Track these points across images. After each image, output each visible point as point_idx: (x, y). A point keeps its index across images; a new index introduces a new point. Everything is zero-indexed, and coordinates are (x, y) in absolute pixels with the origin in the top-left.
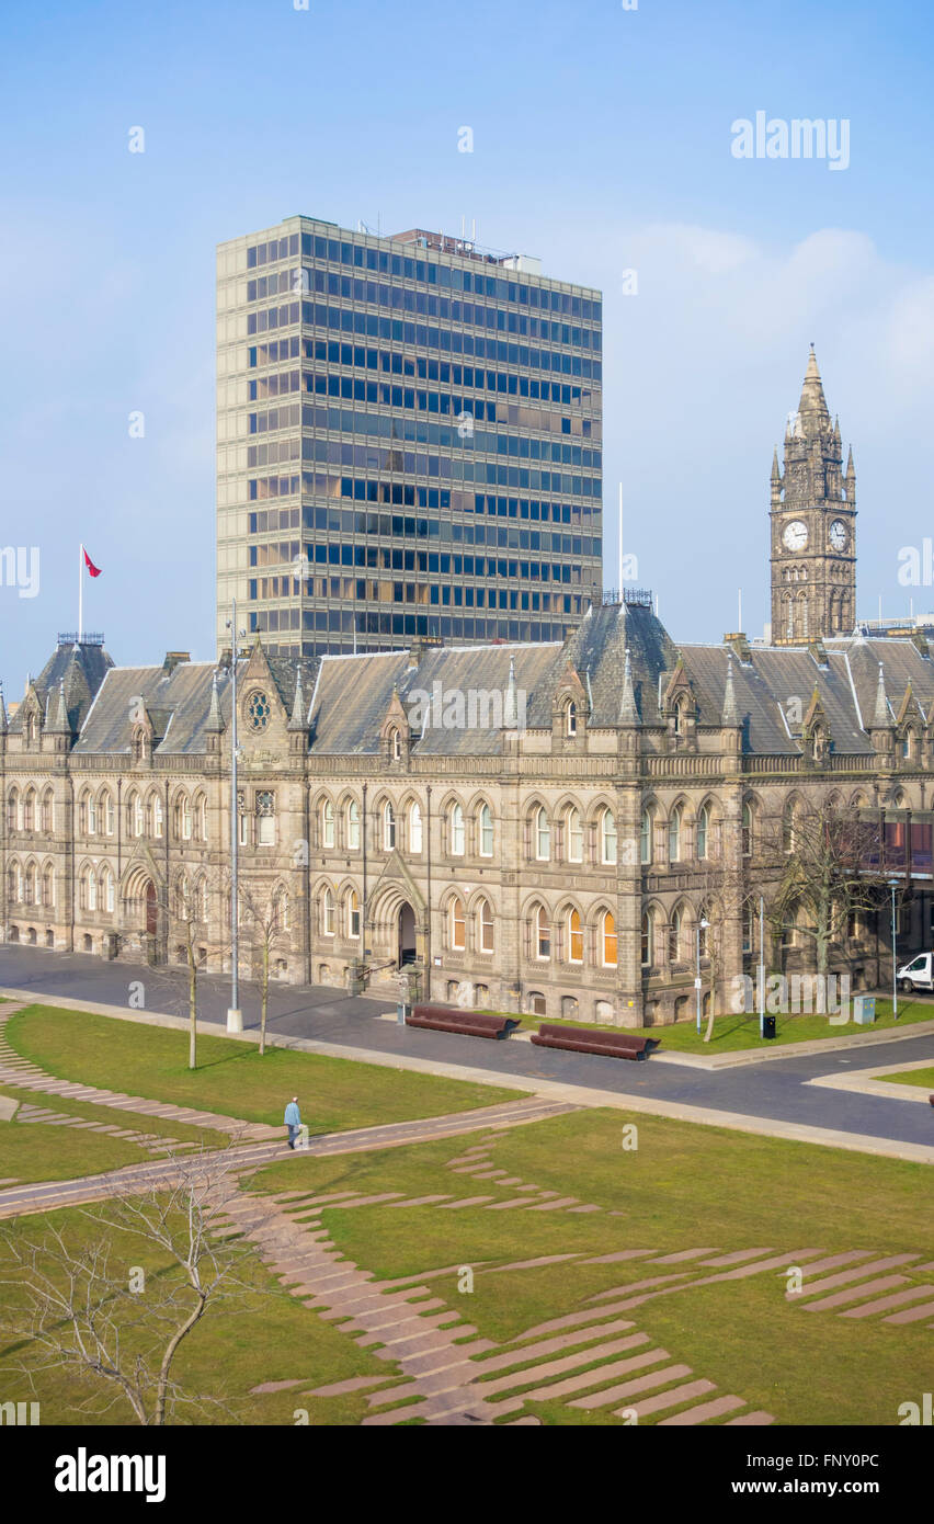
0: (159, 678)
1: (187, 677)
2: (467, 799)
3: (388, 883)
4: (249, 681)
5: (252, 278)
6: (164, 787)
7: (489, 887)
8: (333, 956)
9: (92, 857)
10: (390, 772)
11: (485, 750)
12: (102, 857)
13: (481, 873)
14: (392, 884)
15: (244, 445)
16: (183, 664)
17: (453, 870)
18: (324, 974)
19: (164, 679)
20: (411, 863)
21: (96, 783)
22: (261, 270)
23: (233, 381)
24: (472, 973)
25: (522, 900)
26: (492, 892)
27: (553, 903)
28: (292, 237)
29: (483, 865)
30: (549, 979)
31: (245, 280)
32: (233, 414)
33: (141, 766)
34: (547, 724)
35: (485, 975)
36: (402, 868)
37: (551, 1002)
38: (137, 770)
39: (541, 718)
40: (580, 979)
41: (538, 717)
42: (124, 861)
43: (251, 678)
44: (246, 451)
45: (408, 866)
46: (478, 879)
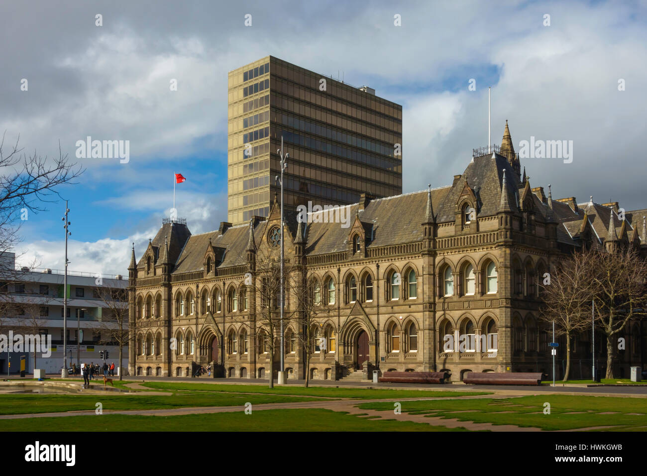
0: (217, 236)
1: (232, 234)
2: (401, 268)
3: (353, 319)
4: (271, 222)
5: (246, 86)
6: (223, 285)
7: (415, 314)
8: (320, 363)
9: (182, 327)
10: (354, 259)
11: (411, 240)
12: (187, 326)
13: (410, 307)
14: (355, 320)
15: (242, 164)
16: (229, 228)
17: (392, 308)
18: (314, 374)
19: (219, 236)
20: (366, 307)
21: (184, 289)
22: (250, 82)
23: (236, 135)
24: (404, 363)
25: (437, 319)
26: (417, 317)
27: (456, 319)
28: (266, 65)
29: (411, 303)
30: (454, 361)
31: (242, 87)
32: (236, 150)
33: (211, 275)
34: (452, 219)
35: (412, 363)
36: (361, 310)
37: (455, 373)
38: (207, 278)
39: (447, 217)
40: (474, 359)
41: (445, 217)
42: (200, 327)
43: (273, 220)
44: (242, 167)
45: (365, 309)
46: (408, 311)
